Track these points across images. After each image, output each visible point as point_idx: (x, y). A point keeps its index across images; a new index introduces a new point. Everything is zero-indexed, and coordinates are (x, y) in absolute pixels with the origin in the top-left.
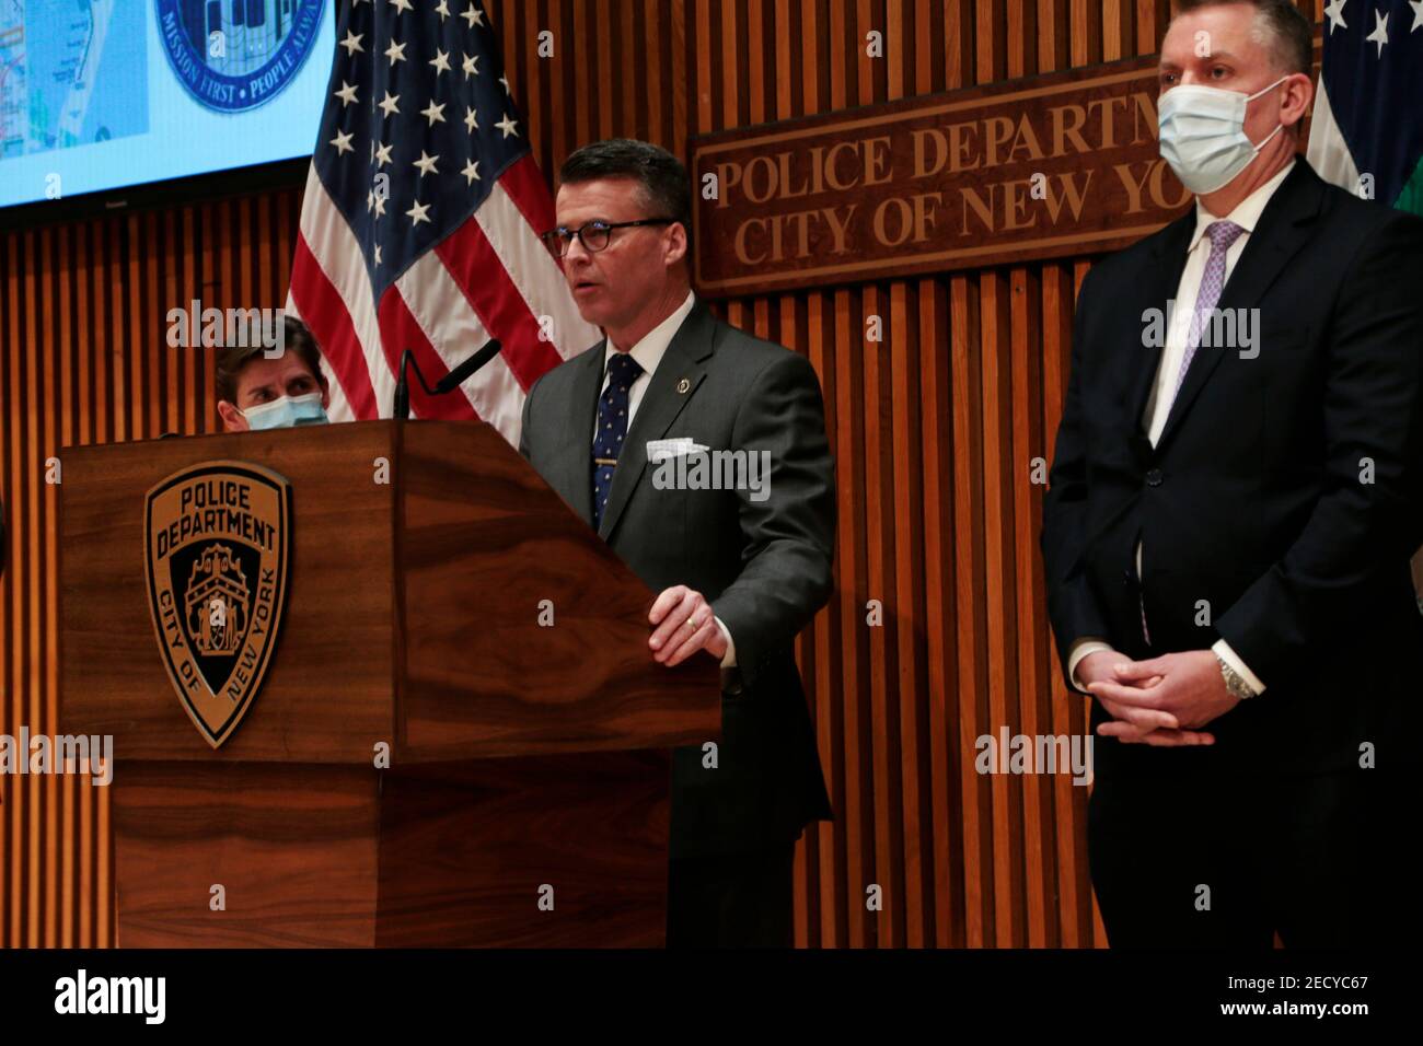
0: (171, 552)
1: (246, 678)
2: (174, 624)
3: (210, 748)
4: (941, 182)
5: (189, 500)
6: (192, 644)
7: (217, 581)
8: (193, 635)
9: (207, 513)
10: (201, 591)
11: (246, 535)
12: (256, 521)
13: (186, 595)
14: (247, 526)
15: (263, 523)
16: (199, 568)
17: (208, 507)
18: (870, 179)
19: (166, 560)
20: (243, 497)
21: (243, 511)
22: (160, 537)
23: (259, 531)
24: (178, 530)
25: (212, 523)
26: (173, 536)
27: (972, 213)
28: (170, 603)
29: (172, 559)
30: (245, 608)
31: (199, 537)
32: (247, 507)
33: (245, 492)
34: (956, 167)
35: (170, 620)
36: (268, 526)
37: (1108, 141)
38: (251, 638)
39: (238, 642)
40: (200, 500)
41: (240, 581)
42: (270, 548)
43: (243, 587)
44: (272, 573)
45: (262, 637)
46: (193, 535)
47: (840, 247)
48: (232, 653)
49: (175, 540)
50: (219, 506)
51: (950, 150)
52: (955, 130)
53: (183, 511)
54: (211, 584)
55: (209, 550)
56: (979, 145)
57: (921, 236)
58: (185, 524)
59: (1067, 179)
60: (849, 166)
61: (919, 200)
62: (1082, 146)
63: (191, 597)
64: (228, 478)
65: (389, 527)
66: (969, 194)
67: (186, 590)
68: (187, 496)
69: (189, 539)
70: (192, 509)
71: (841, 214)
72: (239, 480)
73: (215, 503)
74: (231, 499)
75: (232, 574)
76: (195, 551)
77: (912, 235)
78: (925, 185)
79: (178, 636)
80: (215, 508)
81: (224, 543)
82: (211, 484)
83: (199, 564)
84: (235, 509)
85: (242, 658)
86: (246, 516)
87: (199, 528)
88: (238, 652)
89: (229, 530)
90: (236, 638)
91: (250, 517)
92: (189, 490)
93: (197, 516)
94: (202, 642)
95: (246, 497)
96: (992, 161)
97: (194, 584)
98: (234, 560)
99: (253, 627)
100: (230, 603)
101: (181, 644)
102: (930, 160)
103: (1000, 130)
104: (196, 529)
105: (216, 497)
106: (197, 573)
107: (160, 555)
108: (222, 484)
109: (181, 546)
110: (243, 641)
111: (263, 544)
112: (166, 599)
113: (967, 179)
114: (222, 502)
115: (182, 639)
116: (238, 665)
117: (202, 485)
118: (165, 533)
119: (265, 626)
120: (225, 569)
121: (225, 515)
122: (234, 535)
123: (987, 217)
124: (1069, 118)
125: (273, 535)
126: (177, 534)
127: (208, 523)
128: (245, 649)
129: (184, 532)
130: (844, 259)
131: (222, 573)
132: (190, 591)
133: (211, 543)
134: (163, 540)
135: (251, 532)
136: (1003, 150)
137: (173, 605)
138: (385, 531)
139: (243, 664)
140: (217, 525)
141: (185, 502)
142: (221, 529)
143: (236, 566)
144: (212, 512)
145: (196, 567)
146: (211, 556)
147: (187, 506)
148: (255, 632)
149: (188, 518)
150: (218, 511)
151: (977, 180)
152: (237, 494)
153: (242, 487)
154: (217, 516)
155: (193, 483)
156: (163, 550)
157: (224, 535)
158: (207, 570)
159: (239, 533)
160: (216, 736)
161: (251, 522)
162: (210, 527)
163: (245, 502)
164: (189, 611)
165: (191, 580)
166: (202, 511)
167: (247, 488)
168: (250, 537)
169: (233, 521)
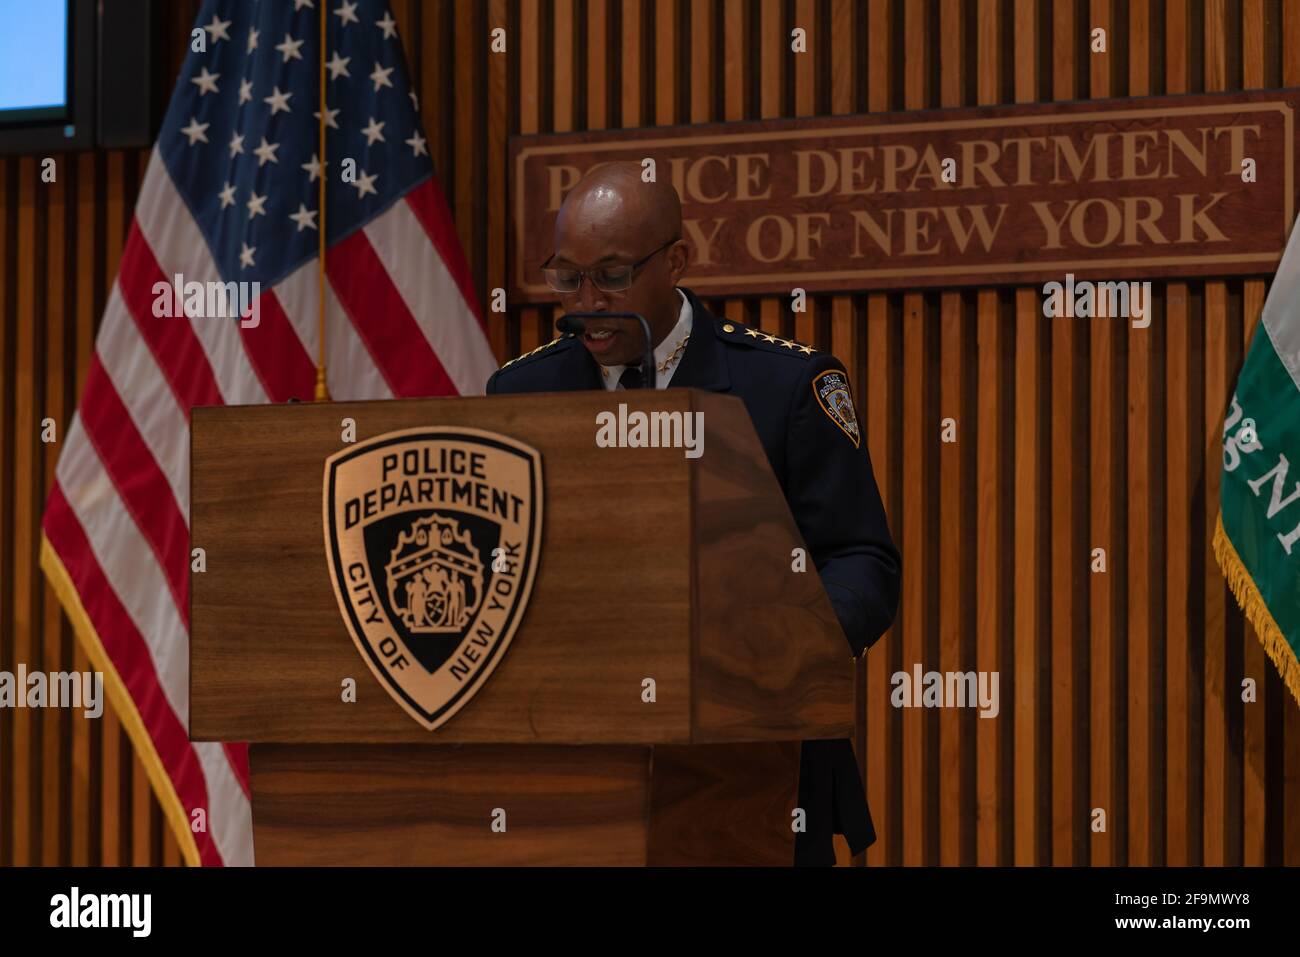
0: (364, 522)
1: (479, 656)
2: (370, 599)
3: (424, 730)
4: (829, 202)
5: (395, 466)
6: (396, 622)
7: (435, 554)
8: (398, 612)
9: (421, 482)
10: (410, 564)
11: (479, 505)
12: (495, 492)
13: (388, 569)
14: (480, 496)
15: (505, 494)
16: (409, 540)
17: (422, 474)
18: (743, 194)
19: (357, 531)
20: (474, 465)
21: (475, 480)
22: (348, 506)
23: (500, 502)
24: (377, 498)
25: (428, 493)
26: (368, 505)
27: (865, 236)
28: (363, 576)
29: (367, 530)
30: (478, 581)
31: (407, 506)
32: (482, 477)
33: (478, 461)
34: (847, 189)
35: (363, 594)
36: (513, 497)
37: (1024, 178)
38: (485, 615)
39: (466, 619)
40: (411, 467)
41: (470, 555)
42: (516, 519)
43: (476, 561)
44: (518, 546)
45: (503, 615)
46: (399, 504)
47: (703, 258)
48: (457, 629)
49: (371, 510)
50: (440, 475)
51: (842, 173)
52: (847, 154)
53: (385, 479)
54: (428, 556)
55: (423, 521)
56: (875, 170)
57: (803, 254)
58: (387, 493)
59: (977, 212)
60: (718, 179)
61: (803, 220)
62: (995, 181)
63: (396, 570)
64: (450, 445)
65: (687, 500)
66: (863, 218)
67: (388, 561)
68: (390, 463)
69: (392, 509)
70: (396, 477)
71: (707, 226)
72: (469, 448)
73: (435, 471)
74: (458, 467)
75: (457, 547)
76: (403, 521)
77: (794, 252)
78: (809, 206)
79: (376, 611)
80: (432, 476)
81: (444, 513)
82: (427, 451)
83: (409, 534)
84: (462, 480)
85: (472, 634)
86: (479, 486)
87: (410, 498)
88: (466, 630)
89: (454, 500)
90: (463, 615)
91: (486, 487)
92: (394, 457)
93: (406, 485)
94: (411, 618)
95: (480, 466)
96: (890, 186)
97: (399, 557)
98: (461, 533)
99: (489, 601)
100: (455, 577)
101: (380, 620)
102: (817, 179)
103: (900, 158)
104: (402, 498)
105: (435, 462)
106: (405, 545)
107: (348, 525)
108: (443, 452)
109: (381, 515)
110: (473, 618)
111: (504, 515)
112: (357, 572)
113: (857, 202)
114: (443, 470)
115: (381, 614)
116: (467, 641)
117: (415, 453)
118: (356, 502)
119: (507, 602)
120: (448, 541)
121: (448, 486)
122: (461, 505)
123: (884, 241)
124: (981, 154)
125: (520, 507)
126: (374, 503)
127: (421, 492)
128: (477, 625)
129: (385, 501)
130: (708, 272)
131: (443, 545)
132: (394, 563)
133: (427, 513)
134: (353, 509)
135: (488, 502)
136: (904, 178)
137: (368, 579)
138: (683, 506)
139: (474, 641)
140: (435, 495)
141: (386, 469)
142: (442, 498)
143: (466, 538)
144: (430, 481)
145: (402, 538)
146: (427, 528)
147: (390, 474)
148: (491, 607)
149: (392, 487)
150: (437, 480)
151: (874, 205)
152: (467, 463)
153: (474, 456)
154: (437, 486)
155: (399, 450)
156: (352, 519)
157: (448, 505)
158: (421, 542)
159: (469, 503)
160: (431, 718)
161: (488, 493)
162: (424, 497)
163: (478, 470)
164: (391, 584)
165: (394, 553)
166: (413, 481)
167: (483, 457)
168: (485, 508)
169: (457, 490)
